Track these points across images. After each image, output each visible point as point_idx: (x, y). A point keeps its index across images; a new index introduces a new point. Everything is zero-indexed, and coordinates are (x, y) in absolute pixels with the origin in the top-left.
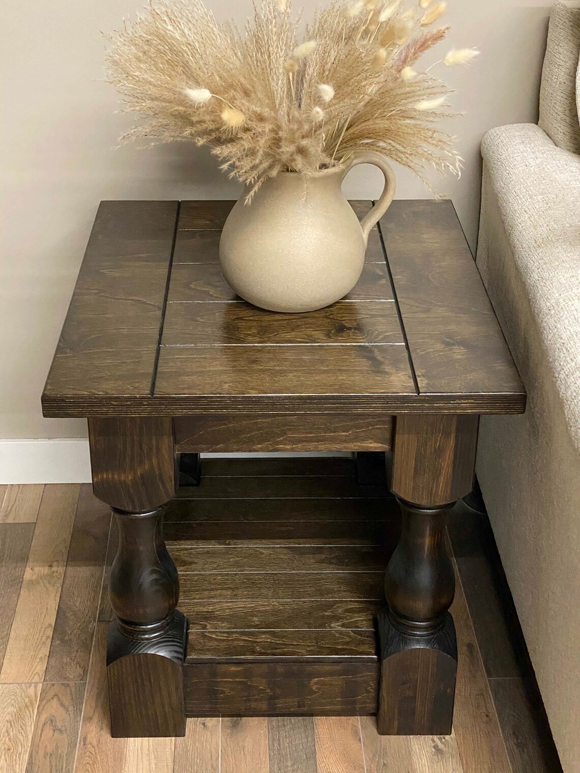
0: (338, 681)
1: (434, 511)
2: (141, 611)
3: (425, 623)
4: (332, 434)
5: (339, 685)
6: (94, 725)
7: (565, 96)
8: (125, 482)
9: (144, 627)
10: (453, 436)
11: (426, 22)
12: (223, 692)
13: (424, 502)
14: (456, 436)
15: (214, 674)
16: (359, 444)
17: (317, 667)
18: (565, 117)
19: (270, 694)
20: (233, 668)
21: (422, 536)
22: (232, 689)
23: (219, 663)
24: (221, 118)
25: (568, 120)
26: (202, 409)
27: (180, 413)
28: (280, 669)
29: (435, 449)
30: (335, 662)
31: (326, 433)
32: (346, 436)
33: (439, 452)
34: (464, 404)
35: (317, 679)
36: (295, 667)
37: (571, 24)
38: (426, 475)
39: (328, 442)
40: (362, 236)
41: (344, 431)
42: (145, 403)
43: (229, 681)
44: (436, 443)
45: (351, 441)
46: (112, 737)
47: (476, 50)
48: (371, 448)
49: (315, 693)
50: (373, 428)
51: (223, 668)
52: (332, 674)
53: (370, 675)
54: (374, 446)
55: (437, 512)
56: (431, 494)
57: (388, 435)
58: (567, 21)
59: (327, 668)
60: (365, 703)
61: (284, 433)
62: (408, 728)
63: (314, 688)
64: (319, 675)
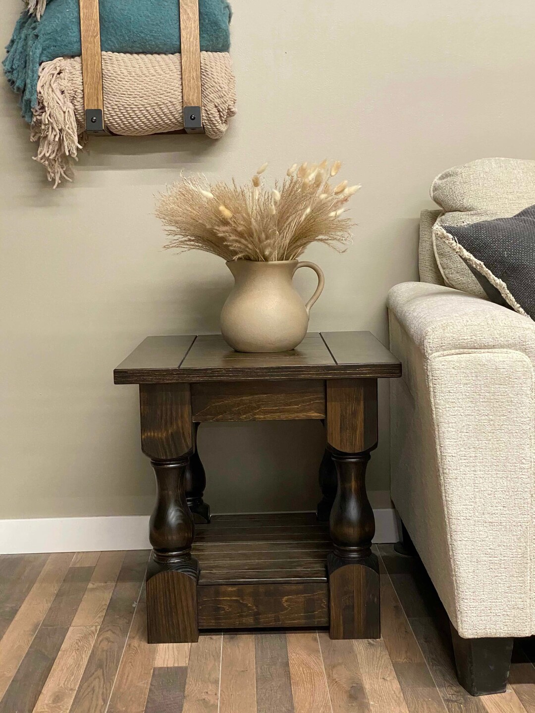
0: (301, 598)
1: (355, 460)
2: (170, 538)
3: (356, 548)
4: (289, 407)
5: (302, 602)
6: (136, 641)
7: (430, 257)
8: (161, 439)
9: (171, 553)
10: (362, 403)
11: (337, 191)
12: (224, 609)
13: (347, 450)
14: (364, 403)
15: (217, 593)
16: (305, 414)
17: (287, 587)
18: (432, 268)
19: (256, 610)
20: (230, 589)
21: (350, 482)
22: (230, 606)
23: (222, 585)
24: (219, 210)
25: (434, 269)
26: (208, 376)
27: (195, 380)
28: (262, 589)
29: (352, 412)
30: (298, 583)
31: (285, 406)
32: (298, 408)
33: (354, 414)
34: (365, 370)
35: (286, 597)
36: (272, 587)
37: (431, 218)
38: (348, 431)
39: (286, 413)
40: (306, 311)
41: (296, 405)
42: (175, 373)
43: (227, 599)
44: (352, 407)
45: (301, 411)
46: (148, 643)
47: (360, 185)
48: (313, 416)
49: (287, 609)
50: (314, 403)
51: (223, 588)
52: (297, 593)
53: (322, 593)
54: (314, 415)
55: (357, 461)
56: (352, 444)
57: (323, 407)
58: (428, 217)
59: (294, 587)
60: (321, 617)
61: (259, 407)
62: (350, 634)
63: (285, 605)
64: (288, 593)
